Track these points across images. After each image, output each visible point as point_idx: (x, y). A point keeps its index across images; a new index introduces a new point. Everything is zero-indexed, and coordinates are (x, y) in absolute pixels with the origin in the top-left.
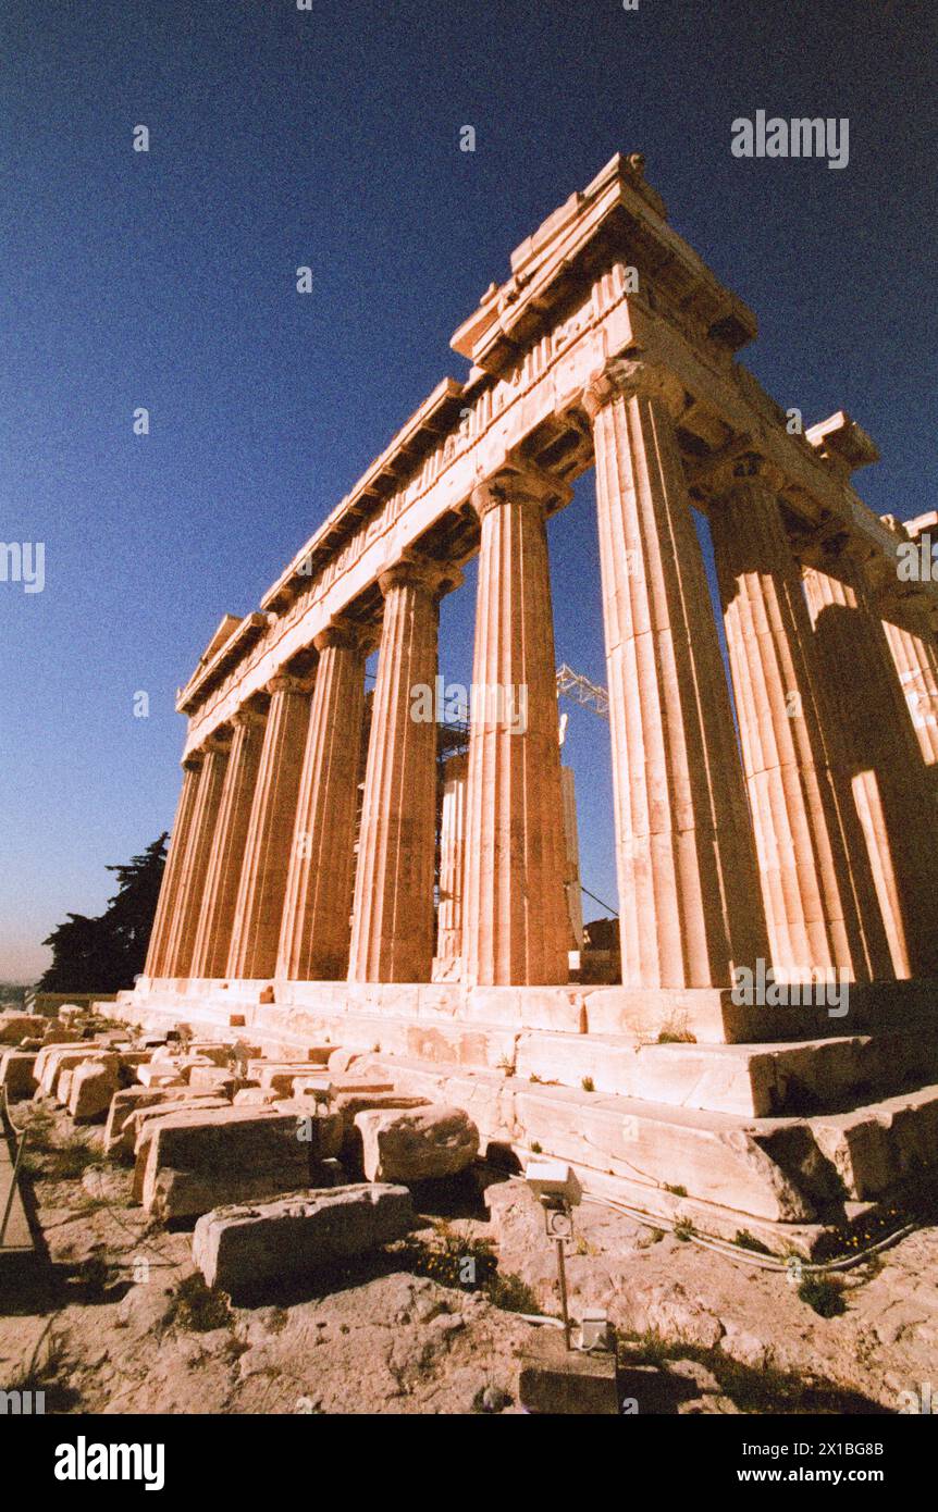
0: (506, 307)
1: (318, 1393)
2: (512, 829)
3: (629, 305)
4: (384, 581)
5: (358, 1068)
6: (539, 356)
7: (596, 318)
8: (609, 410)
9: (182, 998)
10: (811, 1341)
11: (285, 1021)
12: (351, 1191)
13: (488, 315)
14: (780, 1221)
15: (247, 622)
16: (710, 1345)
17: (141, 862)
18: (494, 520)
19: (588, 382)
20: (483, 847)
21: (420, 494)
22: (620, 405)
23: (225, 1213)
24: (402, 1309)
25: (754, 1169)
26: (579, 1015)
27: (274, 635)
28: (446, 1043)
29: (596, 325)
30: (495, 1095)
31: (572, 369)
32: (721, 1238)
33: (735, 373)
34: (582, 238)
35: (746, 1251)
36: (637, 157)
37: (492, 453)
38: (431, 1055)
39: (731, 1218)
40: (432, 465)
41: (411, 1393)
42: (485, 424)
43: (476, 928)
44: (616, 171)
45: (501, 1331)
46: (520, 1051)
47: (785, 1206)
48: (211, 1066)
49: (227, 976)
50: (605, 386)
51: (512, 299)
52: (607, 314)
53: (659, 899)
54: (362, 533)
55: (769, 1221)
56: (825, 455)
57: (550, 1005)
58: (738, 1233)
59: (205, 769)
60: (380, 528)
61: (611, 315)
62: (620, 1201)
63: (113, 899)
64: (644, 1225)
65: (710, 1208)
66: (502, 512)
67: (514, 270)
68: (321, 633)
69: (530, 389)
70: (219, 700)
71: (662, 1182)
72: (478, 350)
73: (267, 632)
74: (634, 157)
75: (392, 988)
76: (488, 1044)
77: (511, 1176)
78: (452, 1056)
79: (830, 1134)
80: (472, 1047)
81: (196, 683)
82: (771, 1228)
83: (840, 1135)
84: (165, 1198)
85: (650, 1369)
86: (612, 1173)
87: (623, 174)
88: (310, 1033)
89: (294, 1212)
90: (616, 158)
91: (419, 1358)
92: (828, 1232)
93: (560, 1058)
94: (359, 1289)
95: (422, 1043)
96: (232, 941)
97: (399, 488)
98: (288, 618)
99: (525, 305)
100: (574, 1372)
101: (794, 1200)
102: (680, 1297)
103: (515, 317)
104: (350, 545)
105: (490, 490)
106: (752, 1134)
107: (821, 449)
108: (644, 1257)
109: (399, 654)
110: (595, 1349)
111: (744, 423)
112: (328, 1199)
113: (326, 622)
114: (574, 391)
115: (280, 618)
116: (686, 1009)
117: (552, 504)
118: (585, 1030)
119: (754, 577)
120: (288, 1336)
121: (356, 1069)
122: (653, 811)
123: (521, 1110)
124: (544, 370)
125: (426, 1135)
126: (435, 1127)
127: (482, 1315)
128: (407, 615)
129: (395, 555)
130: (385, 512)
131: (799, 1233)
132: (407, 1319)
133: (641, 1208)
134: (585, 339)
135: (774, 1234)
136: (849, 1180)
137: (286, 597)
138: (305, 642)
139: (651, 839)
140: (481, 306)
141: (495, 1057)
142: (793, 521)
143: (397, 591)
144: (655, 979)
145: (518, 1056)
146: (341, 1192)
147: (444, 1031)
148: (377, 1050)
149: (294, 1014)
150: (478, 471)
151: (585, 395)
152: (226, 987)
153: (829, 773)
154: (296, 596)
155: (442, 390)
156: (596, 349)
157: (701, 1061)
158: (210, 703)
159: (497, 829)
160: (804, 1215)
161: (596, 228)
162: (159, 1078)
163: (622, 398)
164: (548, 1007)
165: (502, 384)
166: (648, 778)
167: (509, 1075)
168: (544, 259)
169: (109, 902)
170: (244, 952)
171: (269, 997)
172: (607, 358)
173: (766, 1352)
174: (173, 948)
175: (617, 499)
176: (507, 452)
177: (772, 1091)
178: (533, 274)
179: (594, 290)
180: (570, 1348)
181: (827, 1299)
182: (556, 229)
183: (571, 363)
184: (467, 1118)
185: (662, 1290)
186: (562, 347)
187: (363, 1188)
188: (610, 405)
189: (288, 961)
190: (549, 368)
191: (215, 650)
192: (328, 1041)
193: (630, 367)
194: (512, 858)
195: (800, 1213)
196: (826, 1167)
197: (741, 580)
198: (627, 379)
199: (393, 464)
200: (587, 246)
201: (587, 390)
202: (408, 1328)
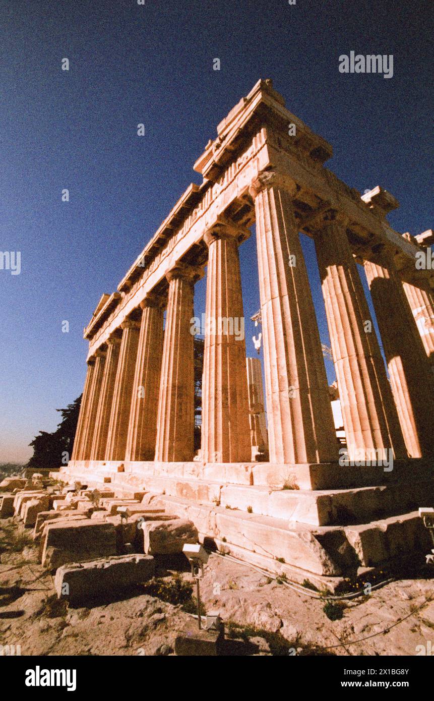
0: (216, 150)
1: (91, 645)
2: (222, 390)
3: (268, 147)
4: (168, 276)
5: (154, 502)
6: (232, 171)
7: (254, 154)
8: (261, 195)
9: (86, 469)
10: (320, 631)
11: (127, 480)
12: (127, 557)
13: (209, 154)
14: (323, 575)
15: (112, 297)
16: (274, 631)
17: (72, 407)
18: (213, 247)
19: (251, 183)
20: (210, 398)
21: (183, 236)
22: (266, 192)
23: (69, 566)
24: (140, 610)
25: (312, 550)
26: (249, 476)
27: (124, 302)
28: (192, 490)
29: (254, 156)
30: (208, 515)
31: (244, 177)
32: (298, 583)
33: (324, 172)
34: (246, 118)
35: (306, 589)
36: (269, 80)
37: (212, 216)
38: (186, 496)
39: (302, 573)
40: (188, 223)
41: (131, 646)
42: (209, 203)
43: (207, 436)
44: (259, 87)
45: (180, 622)
46: (222, 494)
47: (325, 568)
48: (88, 501)
49: (105, 459)
50: (258, 184)
51: (218, 146)
52: (259, 151)
53: (283, 422)
54: (159, 255)
55: (319, 575)
56: (372, 207)
57: (238, 472)
58: (305, 580)
59: (96, 364)
60: (167, 253)
61: (261, 151)
62: (258, 565)
63: (60, 424)
64: (265, 576)
65: (294, 569)
66: (217, 243)
67: (219, 133)
68: (142, 301)
69: (227, 187)
70: (102, 332)
71: (275, 556)
72: (205, 170)
73: (121, 301)
74: (267, 81)
75: (174, 464)
76: (209, 490)
77: (212, 553)
78: (194, 497)
79: (353, 534)
80: (202, 492)
81: (91, 325)
82: (317, 578)
83: (357, 534)
84: (49, 559)
85: (240, 640)
86: (254, 552)
87: (262, 88)
88: (137, 485)
89: (99, 566)
90: (260, 81)
91: (140, 632)
92: (345, 581)
93: (238, 498)
94: (125, 601)
95: (182, 491)
96: (108, 442)
97: (174, 233)
98: (129, 294)
99: (224, 149)
100: (198, 638)
101: (330, 565)
102: (268, 609)
103: (220, 155)
104: (154, 261)
105: (211, 234)
106: (315, 534)
107: (370, 204)
108: (259, 591)
109: (175, 310)
110: (210, 629)
111: (328, 196)
112: (116, 561)
113: (144, 296)
114: (245, 187)
115: (126, 294)
116: (295, 473)
117: (241, 238)
118: (252, 483)
119: (334, 267)
120: (88, 621)
121: (153, 502)
122: (280, 381)
123: (218, 522)
124: (233, 178)
125: (172, 533)
126: (176, 529)
127: (175, 614)
128: (179, 292)
129: (172, 265)
130: (169, 245)
131: (331, 581)
132: (141, 615)
133: (265, 568)
134: (250, 163)
135: (319, 581)
136: (361, 556)
137: (128, 285)
138: (136, 305)
139: (279, 393)
140: (206, 150)
141: (211, 497)
142: (354, 239)
143: (174, 281)
144: (282, 460)
145: (221, 496)
146: (122, 558)
147: (191, 484)
148: (164, 494)
149: (131, 477)
150: (206, 225)
151: (250, 188)
152: (105, 464)
153: (372, 359)
154: (133, 284)
155: (190, 189)
156: (255, 168)
157: (296, 498)
158: (98, 334)
159: (216, 390)
160: (334, 573)
161: (252, 113)
162: (61, 506)
163: (266, 189)
164: (235, 472)
165: (216, 184)
166: (278, 365)
167: (218, 505)
168: (231, 128)
169: (58, 426)
170: (112, 448)
171: (122, 469)
172: (259, 171)
173: (298, 635)
174: (83, 447)
175: (264, 236)
176: (218, 216)
177: (330, 513)
178: (227, 135)
179: (254, 141)
180: (200, 628)
181: (335, 612)
182: (235, 114)
183: (243, 175)
184: (194, 525)
185: (261, 606)
186: (240, 167)
187: (133, 556)
188: (261, 192)
189: (130, 452)
190: (235, 177)
191: (99, 310)
192: (144, 489)
193: (269, 175)
194: (223, 403)
195: (333, 572)
196: (351, 549)
197: (328, 269)
198: (268, 180)
199: (171, 223)
200: (248, 122)
201: (250, 186)
202: (140, 619)
